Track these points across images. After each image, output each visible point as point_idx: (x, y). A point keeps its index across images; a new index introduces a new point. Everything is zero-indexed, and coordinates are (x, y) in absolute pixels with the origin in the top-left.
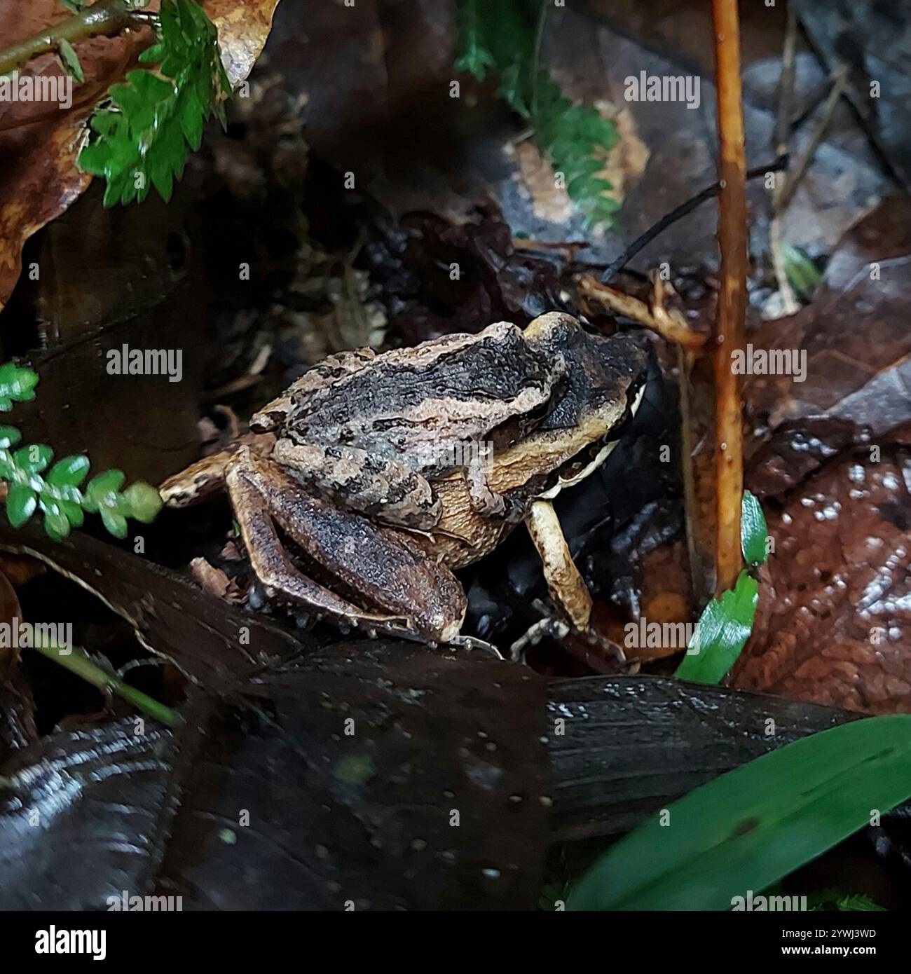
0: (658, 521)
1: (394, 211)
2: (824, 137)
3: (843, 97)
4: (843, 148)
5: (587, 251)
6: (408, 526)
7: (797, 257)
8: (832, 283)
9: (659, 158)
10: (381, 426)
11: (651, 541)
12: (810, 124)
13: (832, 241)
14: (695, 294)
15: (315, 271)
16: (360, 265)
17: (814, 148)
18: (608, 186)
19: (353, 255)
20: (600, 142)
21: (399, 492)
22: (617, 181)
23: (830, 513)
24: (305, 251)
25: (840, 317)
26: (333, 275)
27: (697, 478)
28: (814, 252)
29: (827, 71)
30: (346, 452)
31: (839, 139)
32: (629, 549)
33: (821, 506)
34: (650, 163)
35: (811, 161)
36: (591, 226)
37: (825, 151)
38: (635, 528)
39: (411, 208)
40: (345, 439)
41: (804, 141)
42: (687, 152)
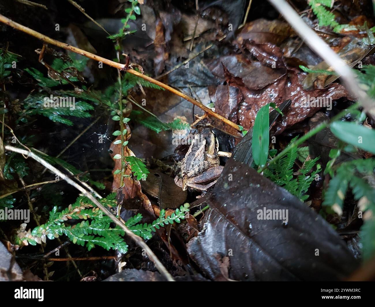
0: (232, 141)
1: (173, 153)
2: (195, 93)
3: (192, 87)
4: (198, 91)
5: (192, 131)
6: (209, 167)
7: (209, 105)
8: (215, 102)
9: (186, 115)
10: (194, 160)
11: (234, 143)
12: (193, 93)
13: (209, 99)
14: (206, 121)
15: (175, 168)
16: (177, 162)
17: (196, 94)
18: (186, 124)
19: (175, 162)
20: (179, 122)
21: (204, 165)
22: (186, 122)
23: (243, 118)
24: (171, 167)
25: (219, 103)
26: (177, 166)
27: (229, 132)
28: (209, 102)
29: (187, 87)
30: (194, 167)
31: (197, 90)
32: (233, 146)
33: (242, 118)
34: (186, 117)
35: (197, 96)
36: (189, 129)
37: (197, 93)
38: (231, 144)
39: (174, 151)
40: (193, 166)
41: (195, 96)
42: (187, 111)
